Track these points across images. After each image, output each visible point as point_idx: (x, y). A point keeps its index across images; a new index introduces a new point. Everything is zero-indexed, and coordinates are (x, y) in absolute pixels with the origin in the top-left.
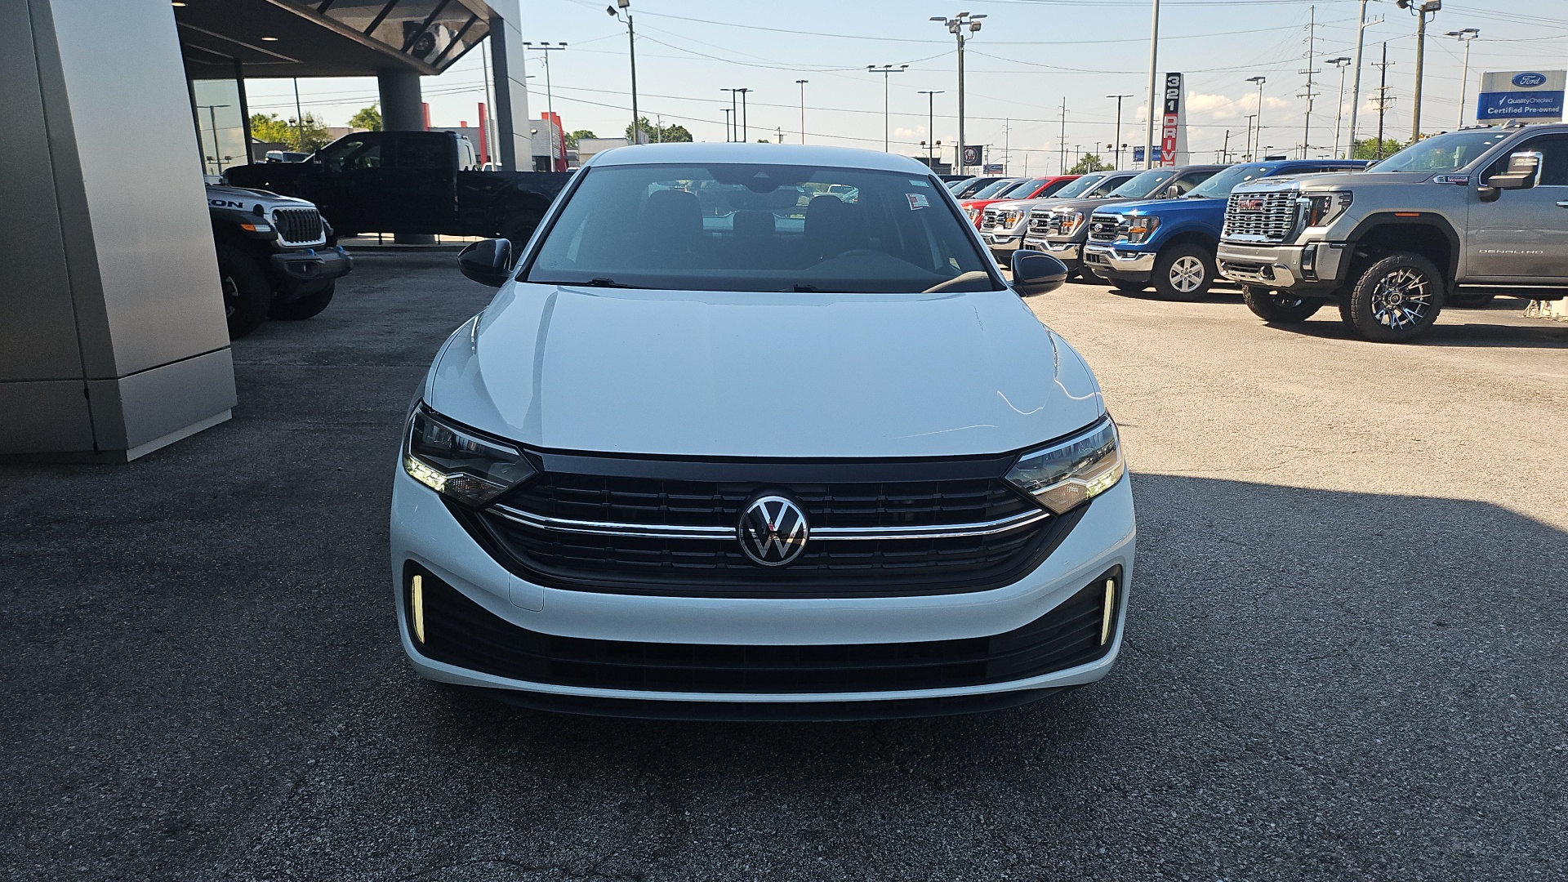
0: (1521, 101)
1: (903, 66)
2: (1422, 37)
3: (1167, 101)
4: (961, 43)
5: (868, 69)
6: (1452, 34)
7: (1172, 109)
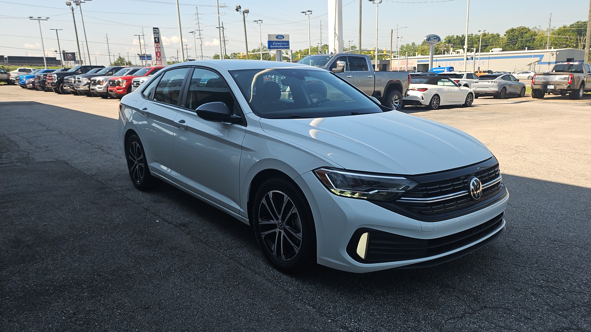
0: (278, 44)
1: (47, 18)
2: (244, 21)
3: (155, 38)
4: (73, 10)
5: (30, 19)
6: (255, 21)
7: (157, 41)
